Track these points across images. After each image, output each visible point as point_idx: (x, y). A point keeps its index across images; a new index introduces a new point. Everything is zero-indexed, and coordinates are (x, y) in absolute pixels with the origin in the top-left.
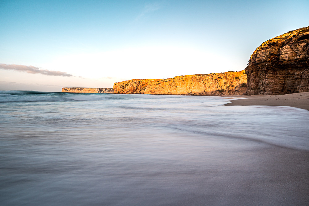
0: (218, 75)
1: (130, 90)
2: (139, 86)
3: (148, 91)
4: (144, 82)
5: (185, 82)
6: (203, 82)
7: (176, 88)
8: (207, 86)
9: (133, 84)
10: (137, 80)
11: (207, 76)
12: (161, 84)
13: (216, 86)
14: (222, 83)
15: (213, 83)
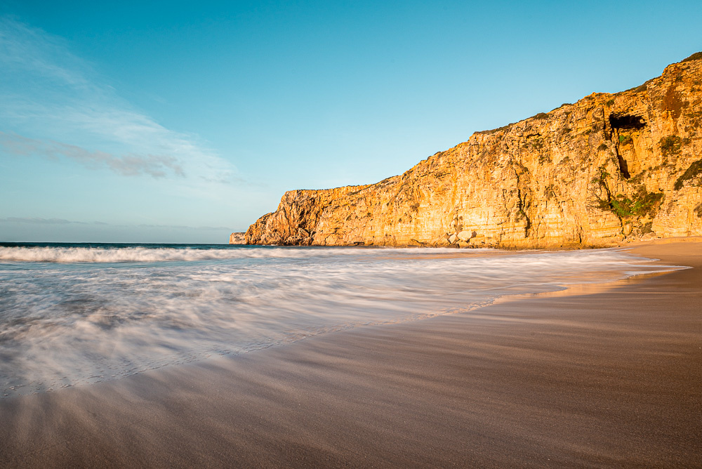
0: (610, 103)
1: (276, 231)
2: (313, 216)
3: (324, 232)
4: (330, 200)
5: (447, 180)
7: (413, 214)
8: (534, 187)
9: (288, 208)
10: (304, 193)
11: (538, 123)
12: (363, 202)
14: (642, 154)
15: (573, 155)
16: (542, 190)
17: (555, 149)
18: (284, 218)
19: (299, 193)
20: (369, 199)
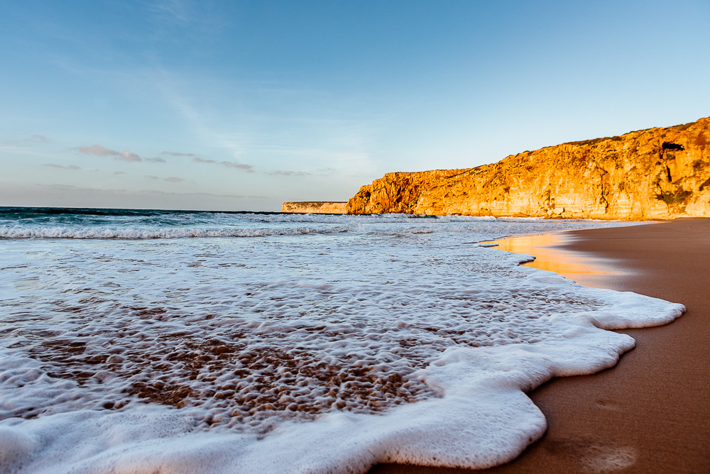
0: (663, 136)
1: (378, 204)
2: (407, 193)
3: (424, 206)
4: (421, 180)
5: (535, 172)
6: (595, 164)
7: (506, 195)
8: (611, 183)
9: (388, 186)
10: (400, 175)
11: (615, 143)
12: (460, 184)
13: (653, 177)
14: (682, 166)
15: (639, 166)
16: (617, 185)
17: (627, 160)
18: (385, 194)
19: (397, 174)
20: (464, 182)
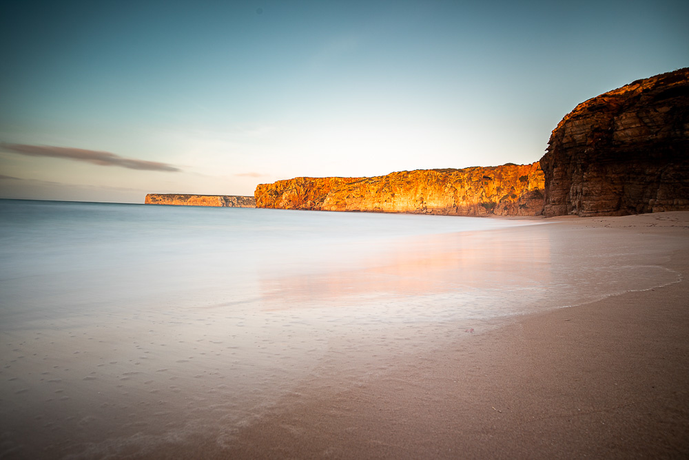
0: (483, 172)
1: (290, 201)
3: (330, 204)
4: (323, 184)
5: (412, 185)
6: (450, 185)
7: (392, 199)
8: (458, 196)
11: (460, 174)
12: (358, 189)
13: (479, 194)
14: (491, 189)
15: (472, 188)
18: (296, 194)
19: (305, 178)
20: (362, 188)
